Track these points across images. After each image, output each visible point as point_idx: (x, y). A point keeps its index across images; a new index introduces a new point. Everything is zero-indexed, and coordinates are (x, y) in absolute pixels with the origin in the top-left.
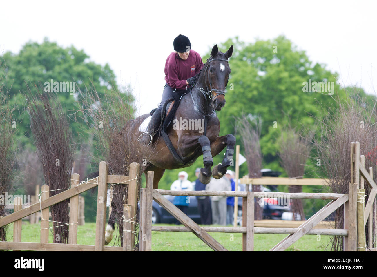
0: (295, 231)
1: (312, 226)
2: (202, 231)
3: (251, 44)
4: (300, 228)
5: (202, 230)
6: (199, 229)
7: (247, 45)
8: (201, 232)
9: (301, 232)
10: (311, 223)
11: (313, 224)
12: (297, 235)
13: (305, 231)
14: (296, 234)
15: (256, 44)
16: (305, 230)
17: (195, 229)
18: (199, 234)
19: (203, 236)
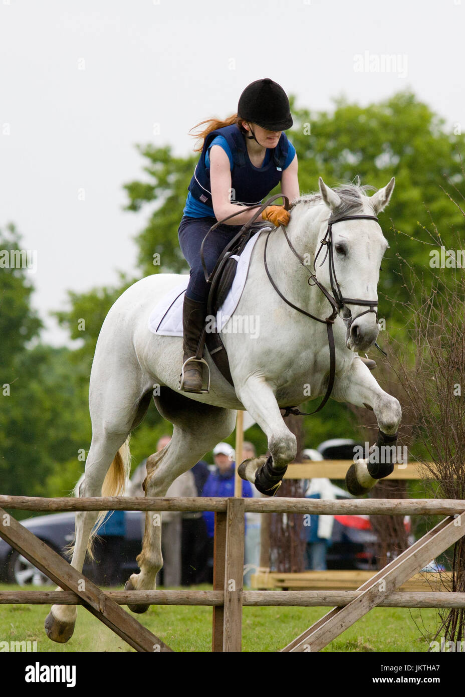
0: (349, 599)
1: (392, 585)
2: (108, 603)
4: (363, 589)
5: (106, 599)
6: (100, 597)
8: (105, 606)
9: (366, 602)
10: (391, 578)
11: (395, 579)
12: (355, 609)
13: (375, 599)
14: (353, 605)
16: (376, 597)
17: (89, 598)
18: (99, 611)
19: (109, 614)
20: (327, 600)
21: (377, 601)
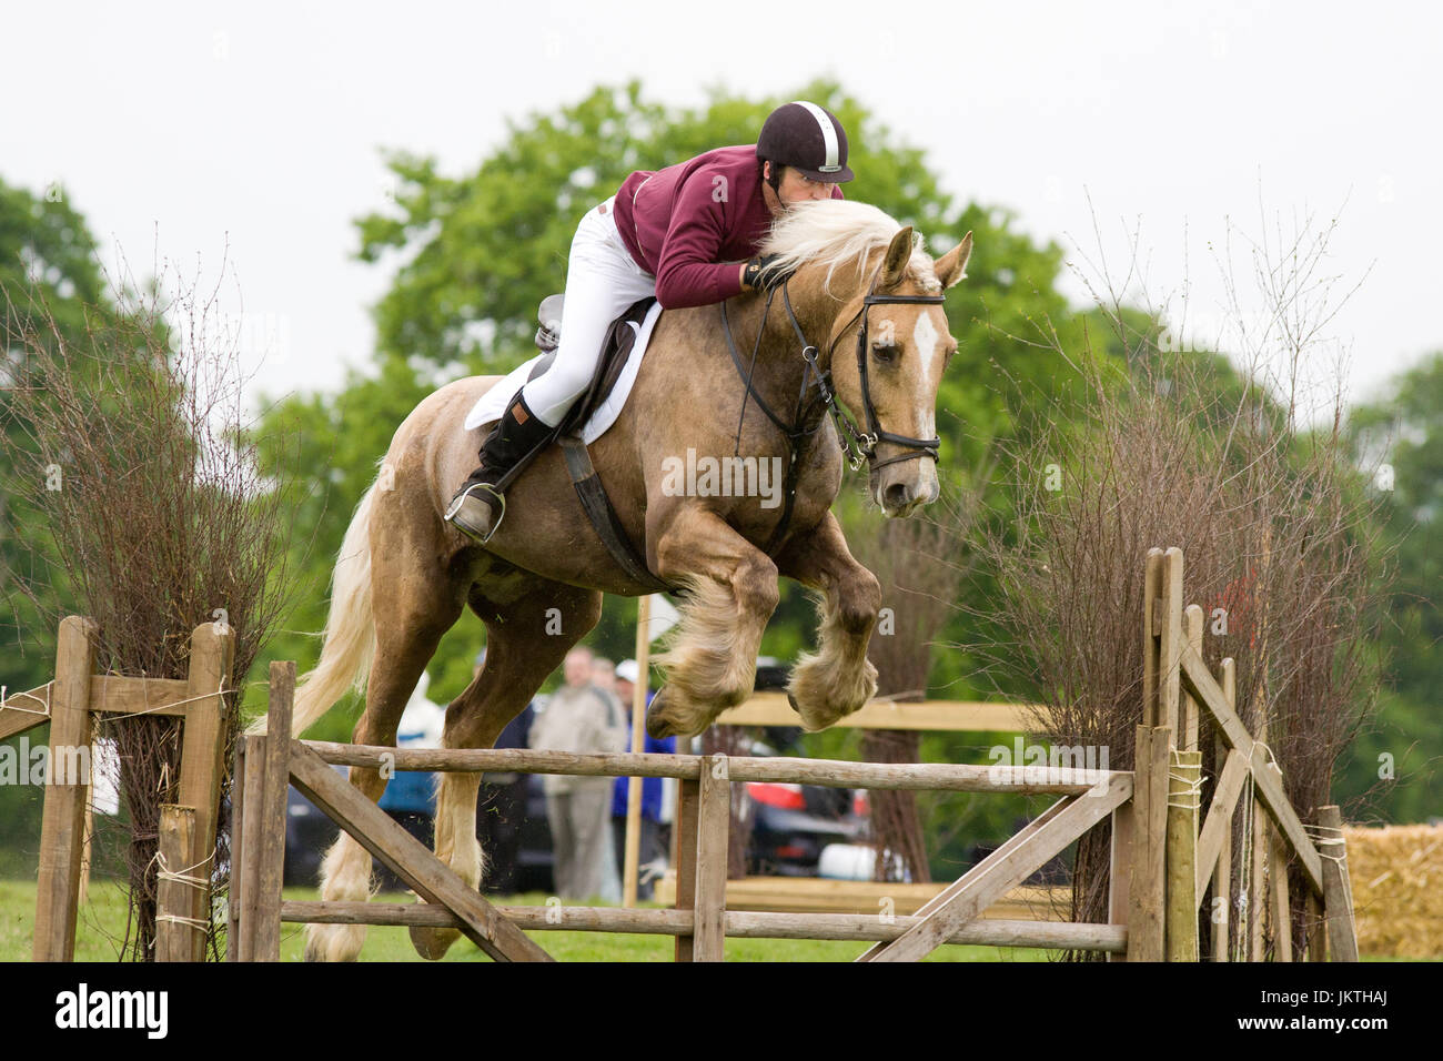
0: (900, 929)
1: (972, 908)
2: (502, 925)
3: (689, 115)
4: (923, 914)
5: (499, 919)
6: (489, 915)
7: (675, 118)
8: (498, 930)
9: (928, 935)
10: (970, 896)
11: (977, 897)
12: (911, 946)
13: (943, 930)
14: (907, 939)
15: (714, 115)
16: (945, 926)
17: (470, 915)
18: (486, 937)
19: (503, 944)
20: (865, 930)
21: (947, 933)
